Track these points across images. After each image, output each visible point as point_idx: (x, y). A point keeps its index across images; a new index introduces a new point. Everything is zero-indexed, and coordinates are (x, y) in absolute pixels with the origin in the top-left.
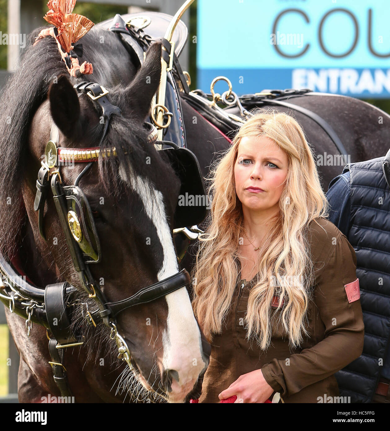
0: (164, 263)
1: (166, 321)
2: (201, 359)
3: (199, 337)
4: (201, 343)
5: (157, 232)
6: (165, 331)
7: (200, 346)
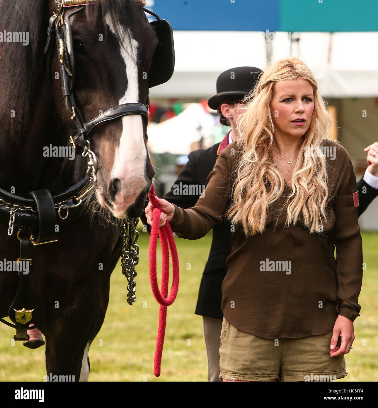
0: (126, 93)
1: (119, 139)
2: (144, 177)
3: (145, 159)
4: (146, 164)
5: (126, 69)
6: (117, 147)
7: (144, 165)
